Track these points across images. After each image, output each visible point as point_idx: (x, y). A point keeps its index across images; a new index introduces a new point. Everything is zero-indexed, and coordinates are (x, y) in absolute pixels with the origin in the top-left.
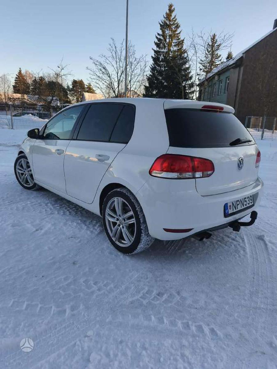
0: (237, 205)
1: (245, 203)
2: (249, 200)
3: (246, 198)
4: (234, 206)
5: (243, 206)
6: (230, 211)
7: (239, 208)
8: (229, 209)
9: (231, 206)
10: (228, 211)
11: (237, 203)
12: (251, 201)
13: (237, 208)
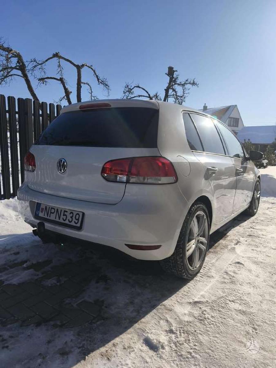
0: (51, 213)
1: (62, 216)
2: (72, 217)
3: (67, 212)
4: (47, 211)
5: (59, 219)
6: (41, 214)
7: (53, 217)
8: (40, 211)
12: (76, 221)
13: (49, 215)
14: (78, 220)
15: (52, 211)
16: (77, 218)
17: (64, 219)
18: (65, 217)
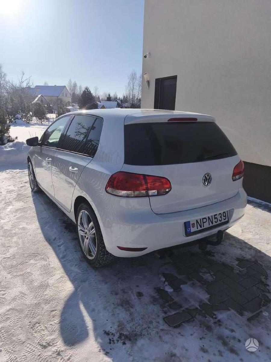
0: (203, 223)
1: (214, 220)
2: (221, 217)
3: (216, 215)
4: (199, 224)
5: (212, 224)
6: (193, 230)
7: (206, 225)
8: (191, 227)
9: (194, 224)
10: (190, 229)
11: (203, 221)
12: (225, 218)
13: (202, 226)
14: (225, 216)
15: (204, 221)
16: (224, 215)
17: (216, 221)
18: (216, 220)
